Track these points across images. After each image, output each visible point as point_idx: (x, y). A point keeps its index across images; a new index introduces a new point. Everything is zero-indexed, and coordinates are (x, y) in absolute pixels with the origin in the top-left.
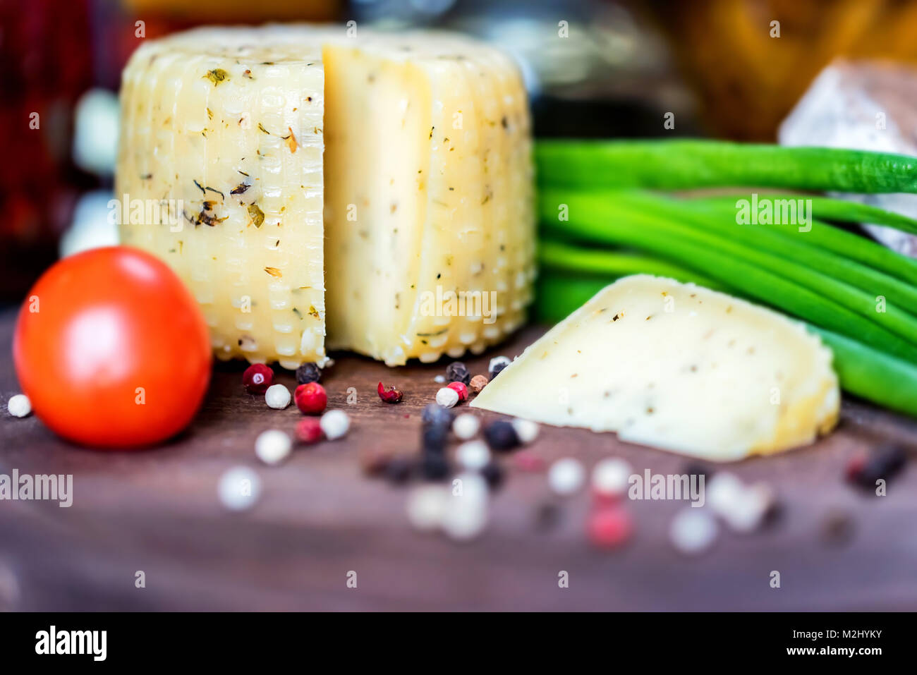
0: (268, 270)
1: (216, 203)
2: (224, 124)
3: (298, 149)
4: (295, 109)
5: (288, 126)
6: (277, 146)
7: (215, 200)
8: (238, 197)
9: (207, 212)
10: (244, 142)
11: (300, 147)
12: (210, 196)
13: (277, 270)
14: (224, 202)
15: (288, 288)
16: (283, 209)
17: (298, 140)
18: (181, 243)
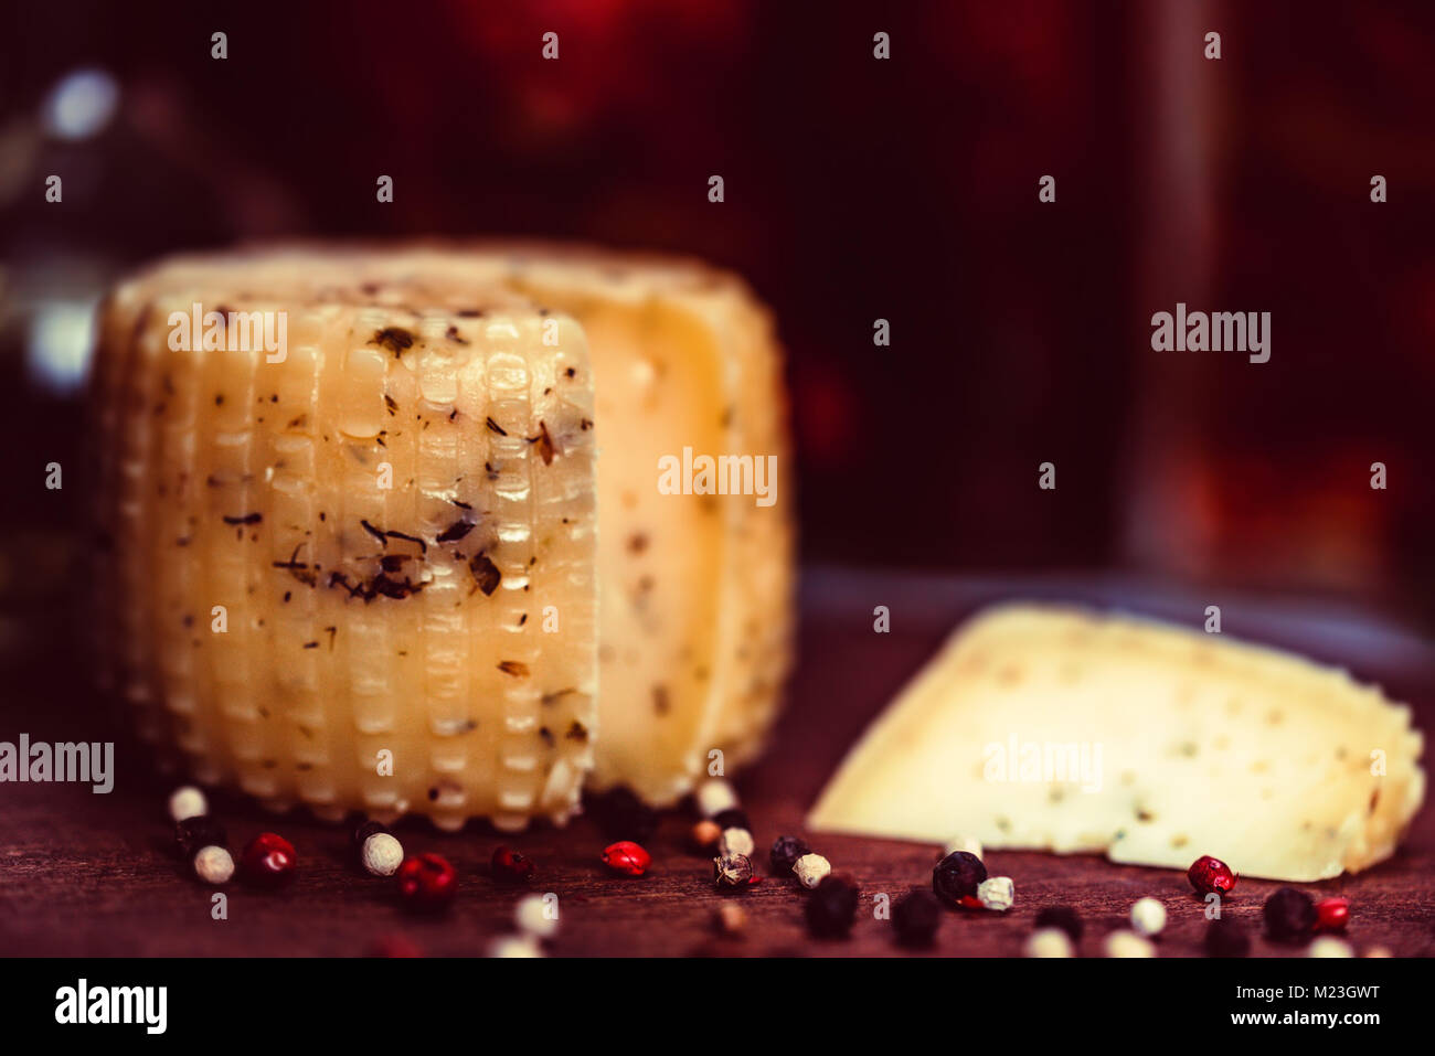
0: (506, 667)
1: (408, 558)
2: (422, 422)
3: (556, 458)
4: (547, 391)
5: (539, 419)
6: (523, 455)
7: (407, 553)
8: (453, 546)
9: (391, 576)
10: (459, 450)
11: (561, 453)
12: (395, 547)
13: (521, 666)
14: (426, 556)
15: (538, 695)
16: (533, 561)
17: (556, 444)
18: (333, 630)
